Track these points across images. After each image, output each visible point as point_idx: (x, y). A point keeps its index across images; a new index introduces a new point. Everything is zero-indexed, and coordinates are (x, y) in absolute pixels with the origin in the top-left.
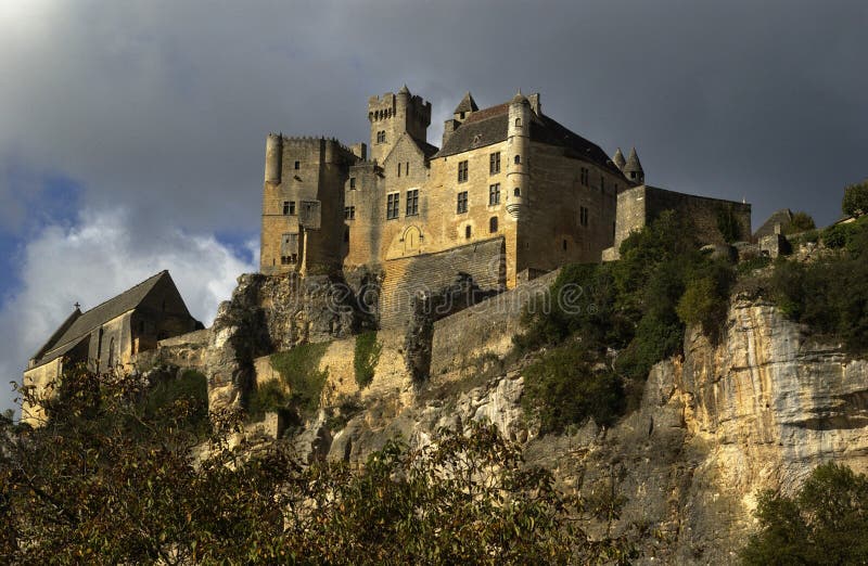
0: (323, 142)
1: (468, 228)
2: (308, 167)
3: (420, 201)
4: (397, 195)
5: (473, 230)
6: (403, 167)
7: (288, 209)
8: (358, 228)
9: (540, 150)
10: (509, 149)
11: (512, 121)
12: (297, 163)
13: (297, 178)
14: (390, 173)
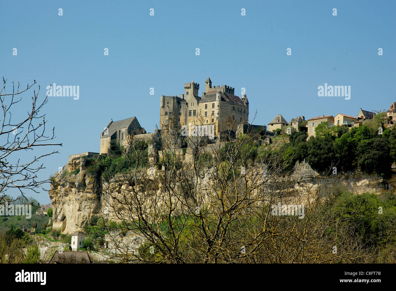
0: (174, 97)
1: (207, 120)
2: (170, 103)
3: (196, 113)
4: (191, 110)
5: (208, 121)
6: (193, 104)
7: (166, 114)
8: (182, 118)
9: (223, 103)
10: (217, 103)
11: (217, 96)
12: (168, 103)
13: (168, 106)
14: (189, 105)
